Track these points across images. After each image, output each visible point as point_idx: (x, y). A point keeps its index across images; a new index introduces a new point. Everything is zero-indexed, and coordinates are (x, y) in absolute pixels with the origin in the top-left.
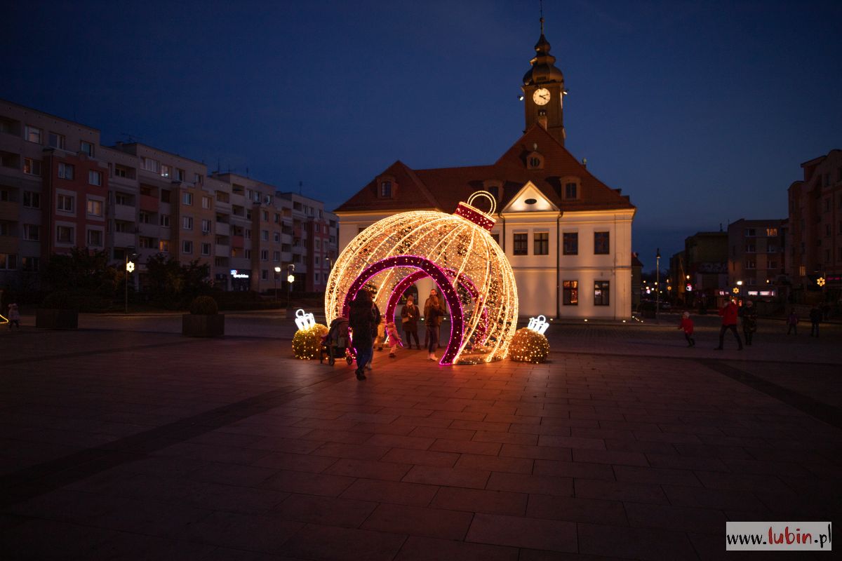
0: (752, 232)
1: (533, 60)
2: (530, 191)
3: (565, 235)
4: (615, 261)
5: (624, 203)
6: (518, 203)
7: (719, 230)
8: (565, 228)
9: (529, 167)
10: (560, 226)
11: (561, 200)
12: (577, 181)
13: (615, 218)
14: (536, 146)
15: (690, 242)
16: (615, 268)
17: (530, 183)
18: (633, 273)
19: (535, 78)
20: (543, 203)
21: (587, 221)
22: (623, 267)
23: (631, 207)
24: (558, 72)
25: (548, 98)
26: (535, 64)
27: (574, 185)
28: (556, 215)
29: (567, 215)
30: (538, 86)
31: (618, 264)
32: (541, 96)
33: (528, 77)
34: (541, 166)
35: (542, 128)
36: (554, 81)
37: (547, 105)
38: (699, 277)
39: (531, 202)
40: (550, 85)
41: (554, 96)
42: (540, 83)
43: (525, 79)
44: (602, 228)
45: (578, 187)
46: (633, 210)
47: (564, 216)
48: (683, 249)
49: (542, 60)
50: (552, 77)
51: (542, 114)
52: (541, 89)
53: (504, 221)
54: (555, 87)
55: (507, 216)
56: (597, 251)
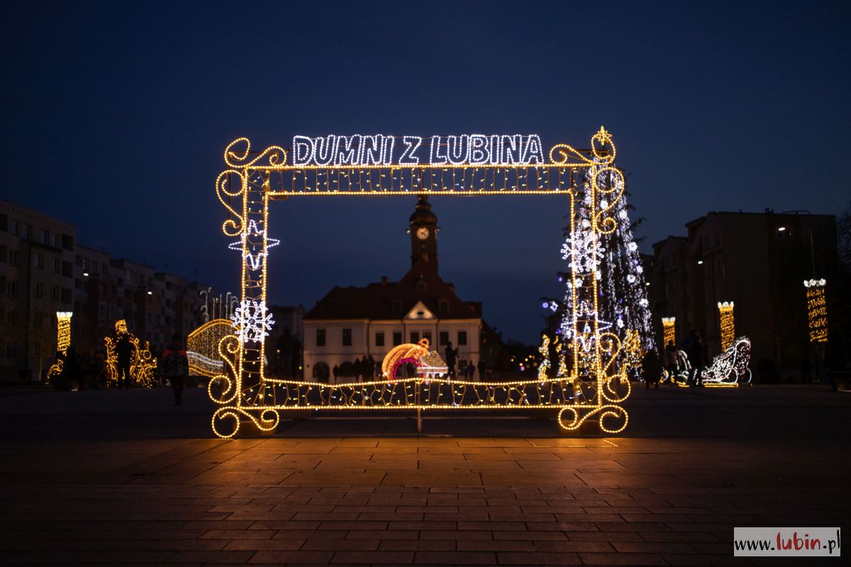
1: (417, 207)
2: (420, 306)
3: (441, 333)
4: (470, 349)
5: (476, 315)
6: (413, 315)
8: (441, 329)
9: (418, 290)
10: (438, 328)
11: (439, 314)
12: (447, 301)
13: (470, 324)
14: (422, 276)
16: (471, 353)
17: (420, 302)
19: (418, 220)
20: (428, 314)
21: (453, 326)
22: (474, 353)
23: (480, 317)
24: (433, 216)
25: (427, 233)
26: (418, 209)
27: (446, 304)
28: (435, 321)
29: (442, 322)
31: (472, 350)
32: (423, 233)
33: (412, 218)
34: (425, 289)
35: (425, 261)
36: (431, 223)
37: (426, 240)
39: (420, 313)
40: (428, 225)
41: (431, 233)
42: (422, 224)
43: (412, 221)
44: (463, 329)
45: (448, 305)
46: (481, 319)
47: (440, 322)
49: (423, 207)
50: (429, 220)
51: (423, 246)
52: (423, 228)
53: (405, 325)
54: (431, 226)
55: (406, 322)
56: (460, 343)
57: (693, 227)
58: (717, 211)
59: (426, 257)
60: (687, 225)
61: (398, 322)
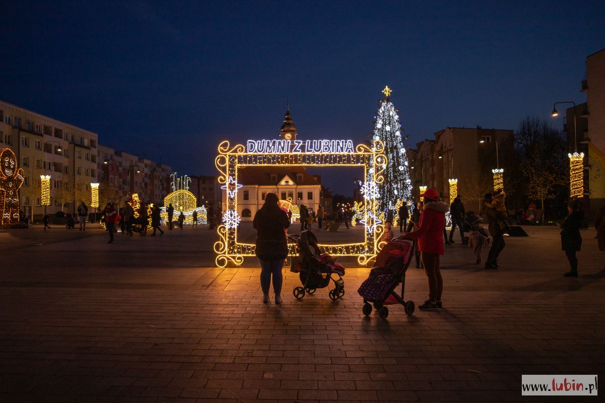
1: (285, 121)
2: (287, 178)
3: (298, 193)
4: (314, 201)
5: (318, 183)
6: (283, 183)
8: (298, 191)
11: (297, 182)
12: (302, 175)
13: (314, 188)
16: (314, 204)
17: (287, 176)
20: (291, 183)
21: (305, 189)
22: (317, 204)
23: (320, 184)
24: (294, 127)
25: (291, 137)
26: (285, 123)
28: (295, 186)
29: (299, 187)
31: (315, 203)
32: (288, 136)
36: (293, 131)
39: (287, 182)
40: (291, 132)
41: (293, 136)
42: (287, 131)
44: (310, 191)
45: (302, 177)
49: (288, 122)
50: (292, 129)
52: (288, 134)
54: (293, 133)
55: (279, 187)
56: (309, 199)
57: (438, 135)
60: (435, 133)
61: (275, 187)
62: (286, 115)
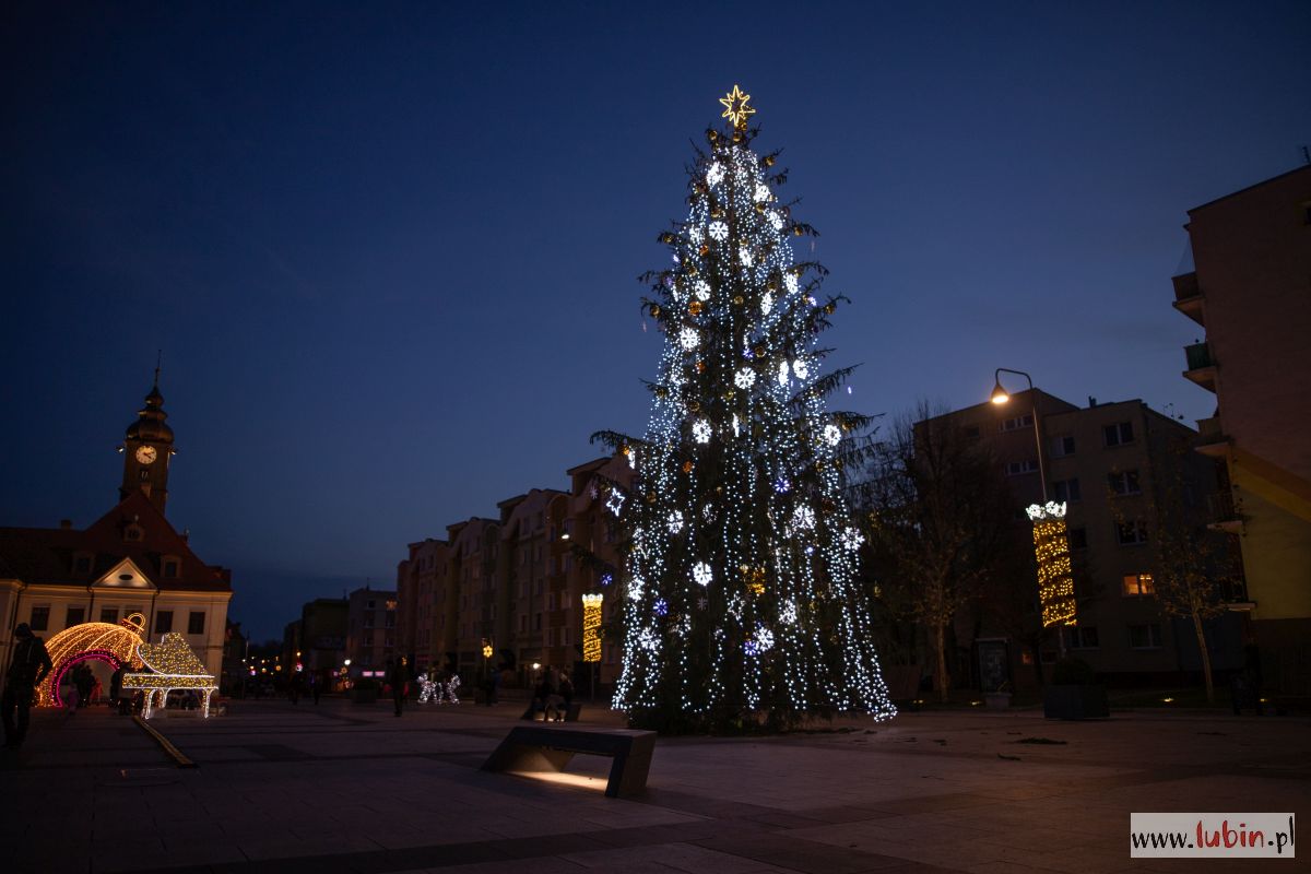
0: (372, 604)
1: (142, 413)
2: (127, 566)
3: (160, 613)
4: (208, 640)
5: (223, 585)
6: (112, 579)
7: (341, 598)
8: (159, 606)
9: (126, 539)
10: (156, 605)
11: (159, 579)
12: (178, 560)
13: (213, 600)
14: (137, 518)
15: (308, 610)
16: (208, 647)
17: (128, 559)
18: (224, 653)
19: (141, 433)
20: (139, 580)
21: (183, 601)
22: (215, 647)
23: (229, 590)
24: (168, 430)
25: (154, 456)
26: (143, 417)
27: (174, 564)
28: (152, 593)
29: (163, 594)
30: (145, 442)
31: (212, 644)
32: (146, 454)
33: (132, 429)
34: (140, 539)
35: (144, 495)
36: (162, 440)
37: (152, 464)
38: (314, 654)
39: (126, 578)
40: (158, 444)
41: (161, 456)
42: (147, 441)
43: (129, 432)
44: (198, 608)
45: (179, 567)
46: (230, 594)
47: (161, 594)
48: (300, 617)
49: (151, 415)
50: (161, 435)
51: (144, 475)
52: (147, 447)
53: (93, 596)
54: (162, 447)
55: (97, 591)
56: (191, 631)
57: (508, 507)
58: (542, 489)
59: (147, 490)
60: (499, 505)
61: (82, 590)
62: (147, 399)
